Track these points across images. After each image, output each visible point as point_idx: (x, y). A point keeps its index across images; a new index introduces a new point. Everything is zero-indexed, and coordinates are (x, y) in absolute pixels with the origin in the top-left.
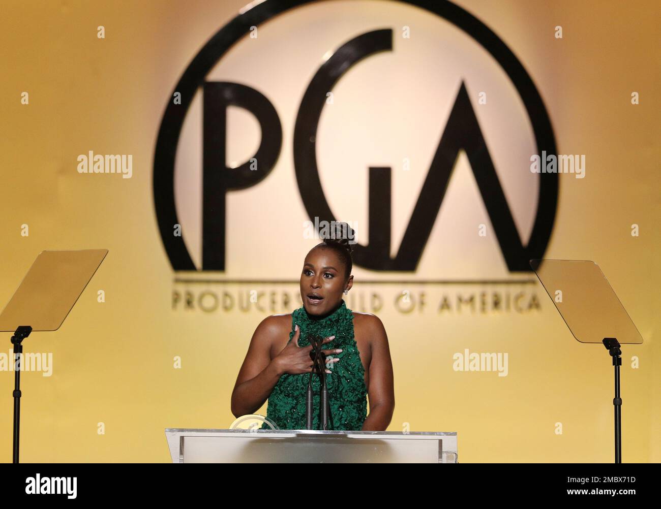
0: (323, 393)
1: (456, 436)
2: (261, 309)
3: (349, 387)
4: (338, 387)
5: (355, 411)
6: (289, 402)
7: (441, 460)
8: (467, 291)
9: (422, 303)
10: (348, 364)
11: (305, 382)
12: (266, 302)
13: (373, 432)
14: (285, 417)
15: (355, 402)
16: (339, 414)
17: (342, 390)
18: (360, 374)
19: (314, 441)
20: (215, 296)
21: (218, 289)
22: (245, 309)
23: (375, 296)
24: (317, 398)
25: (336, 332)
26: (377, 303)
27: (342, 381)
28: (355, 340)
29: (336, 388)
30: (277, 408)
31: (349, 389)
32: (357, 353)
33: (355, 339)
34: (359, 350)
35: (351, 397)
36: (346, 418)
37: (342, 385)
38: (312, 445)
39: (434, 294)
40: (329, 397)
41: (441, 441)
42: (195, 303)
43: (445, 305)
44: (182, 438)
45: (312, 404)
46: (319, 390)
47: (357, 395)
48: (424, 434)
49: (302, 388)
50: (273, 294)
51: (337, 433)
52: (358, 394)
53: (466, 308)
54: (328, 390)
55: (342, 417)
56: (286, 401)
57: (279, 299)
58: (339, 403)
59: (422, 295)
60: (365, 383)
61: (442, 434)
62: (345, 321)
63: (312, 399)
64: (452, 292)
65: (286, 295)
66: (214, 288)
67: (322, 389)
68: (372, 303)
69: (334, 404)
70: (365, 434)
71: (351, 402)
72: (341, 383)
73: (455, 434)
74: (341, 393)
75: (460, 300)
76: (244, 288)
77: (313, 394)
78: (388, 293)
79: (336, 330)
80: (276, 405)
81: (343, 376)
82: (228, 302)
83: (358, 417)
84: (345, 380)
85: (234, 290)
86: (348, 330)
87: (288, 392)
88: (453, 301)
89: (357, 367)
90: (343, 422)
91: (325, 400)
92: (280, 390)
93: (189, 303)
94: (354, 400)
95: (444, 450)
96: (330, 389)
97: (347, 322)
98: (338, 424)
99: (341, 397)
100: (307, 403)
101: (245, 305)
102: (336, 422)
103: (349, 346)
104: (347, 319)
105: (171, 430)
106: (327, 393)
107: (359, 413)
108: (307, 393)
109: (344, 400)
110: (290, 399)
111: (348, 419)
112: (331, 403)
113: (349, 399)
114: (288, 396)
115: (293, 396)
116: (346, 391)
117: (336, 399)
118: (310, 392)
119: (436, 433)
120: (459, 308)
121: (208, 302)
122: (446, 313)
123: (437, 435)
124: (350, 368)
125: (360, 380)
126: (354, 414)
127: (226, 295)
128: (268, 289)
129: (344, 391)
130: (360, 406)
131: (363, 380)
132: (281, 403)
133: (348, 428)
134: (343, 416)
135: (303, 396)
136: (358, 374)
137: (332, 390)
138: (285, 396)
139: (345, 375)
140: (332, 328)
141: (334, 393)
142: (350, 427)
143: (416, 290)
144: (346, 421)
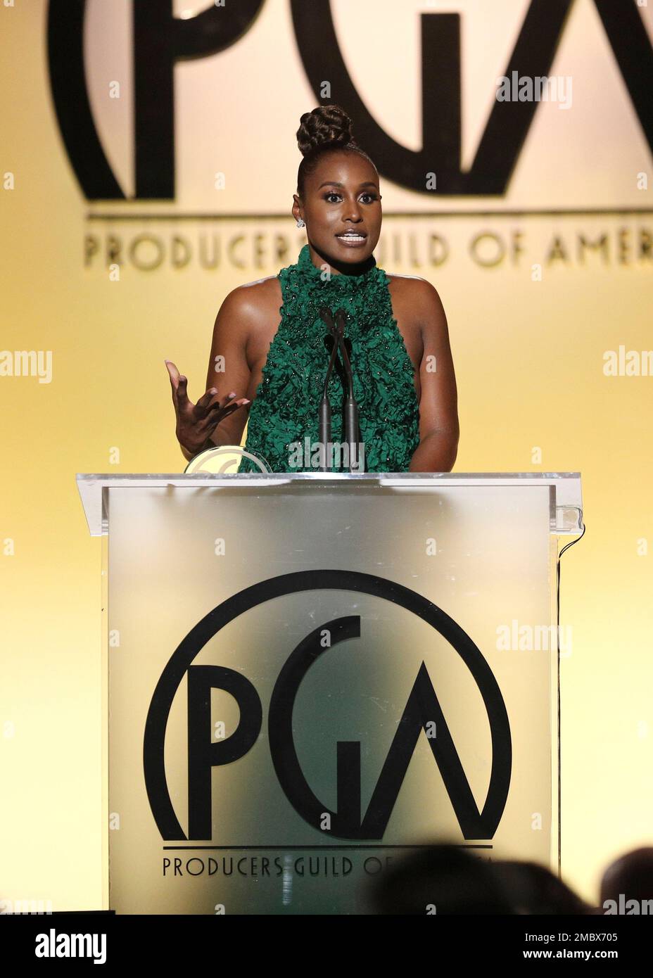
0: (348, 408)
1: (579, 480)
2: (239, 265)
3: (390, 397)
4: (373, 399)
5: (401, 438)
6: (289, 428)
7: (554, 520)
8: (593, 228)
9: (517, 249)
10: (386, 359)
11: (315, 391)
12: (246, 251)
13: (436, 474)
14: (284, 454)
15: (401, 423)
16: (376, 446)
17: (379, 404)
18: (406, 375)
19: (335, 492)
20: (158, 243)
21: (164, 231)
22: (211, 265)
23: (435, 238)
24: (338, 419)
25: (363, 303)
26: (439, 250)
27: (379, 388)
28: (394, 319)
29: (370, 401)
30: (269, 439)
31: (391, 402)
32: (399, 341)
33: (394, 317)
34: (402, 334)
35: (394, 414)
36: (387, 452)
37: (380, 395)
38: (330, 498)
39: (538, 233)
40: (358, 416)
41: (553, 489)
42: (124, 254)
43: (557, 251)
44: (106, 491)
45: (329, 426)
46: (341, 405)
47: (403, 410)
48: (524, 476)
49: (311, 403)
50: (259, 238)
51: (373, 476)
52: (405, 409)
53: (593, 257)
54: (356, 403)
55: (381, 451)
56: (283, 426)
57: (270, 246)
58: (374, 425)
59: (517, 235)
60: (415, 391)
61: (556, 476)
62: (376, 287)
63: (329, 420)
64: (569, 229)
65: (281, 238)
66: (156, 229)
67: (345, 401)
68: (432, 249)
69: (367, 427)
70: (422, 477)
71: (394, 424)
72: (377, 391)
73: (578, 475)
74: (377, 411)
75: (583, 242)
76: (210, 229)
77: (331, 413)
78: (458, 232)
79: (362, 300)
80: (265, 434)
81: (381, 379)
82: (181, 253)
83: (408, 448)
84: (382, 385)
85: (190, 232)
86: (382, 301)
87: (288, 410)
88: (571, 246)
89: (401, 363)
90: (384, 458)
91: (352, 420)
92: (273, 407)
93: (113, 256)
94: (398, 419)
95: (558, 503)
96: (358, 403)
97: (378, 289)
98: (376, 463)
99: (378, 415)
100: (321, 427)
101: (210, 257)
102: (373, 459)
103: (384, 328)
104: (378, 284)
105: (87, 477)
106: (355, 408)
107: (409, 441)
108: (319, 411)
109: (383, 421)
110: (291, 422)
111: (392, 452)
112: (363, 427)
113: (392, 418)
114: (286, 417)
115: (295, 418)
116: (386, 405)
117: (369, 418)
118: (325, 407)
119: (545, 474)
120: (581, 257)
121: (147, 253)
122: (559, 265)
123: (546, 478)
124: (390, 365)
125: (407, 386)
126: (399, 444)
127: (177, 240)
128: (251, 229)
129: (382, 405)
130: (408, 428)
131: (413, 385)
132: (275, 431)
133: (391, 467)
134: (384, 448)
135: (313, 416)
136: (403, 375)
137: (362, 403)
138: (283, 417)
139: (382, 377)
140: (354, 296)
141: (366, 410)
142: (394, 467)
143: (503, 227)
144: (388, 456)
